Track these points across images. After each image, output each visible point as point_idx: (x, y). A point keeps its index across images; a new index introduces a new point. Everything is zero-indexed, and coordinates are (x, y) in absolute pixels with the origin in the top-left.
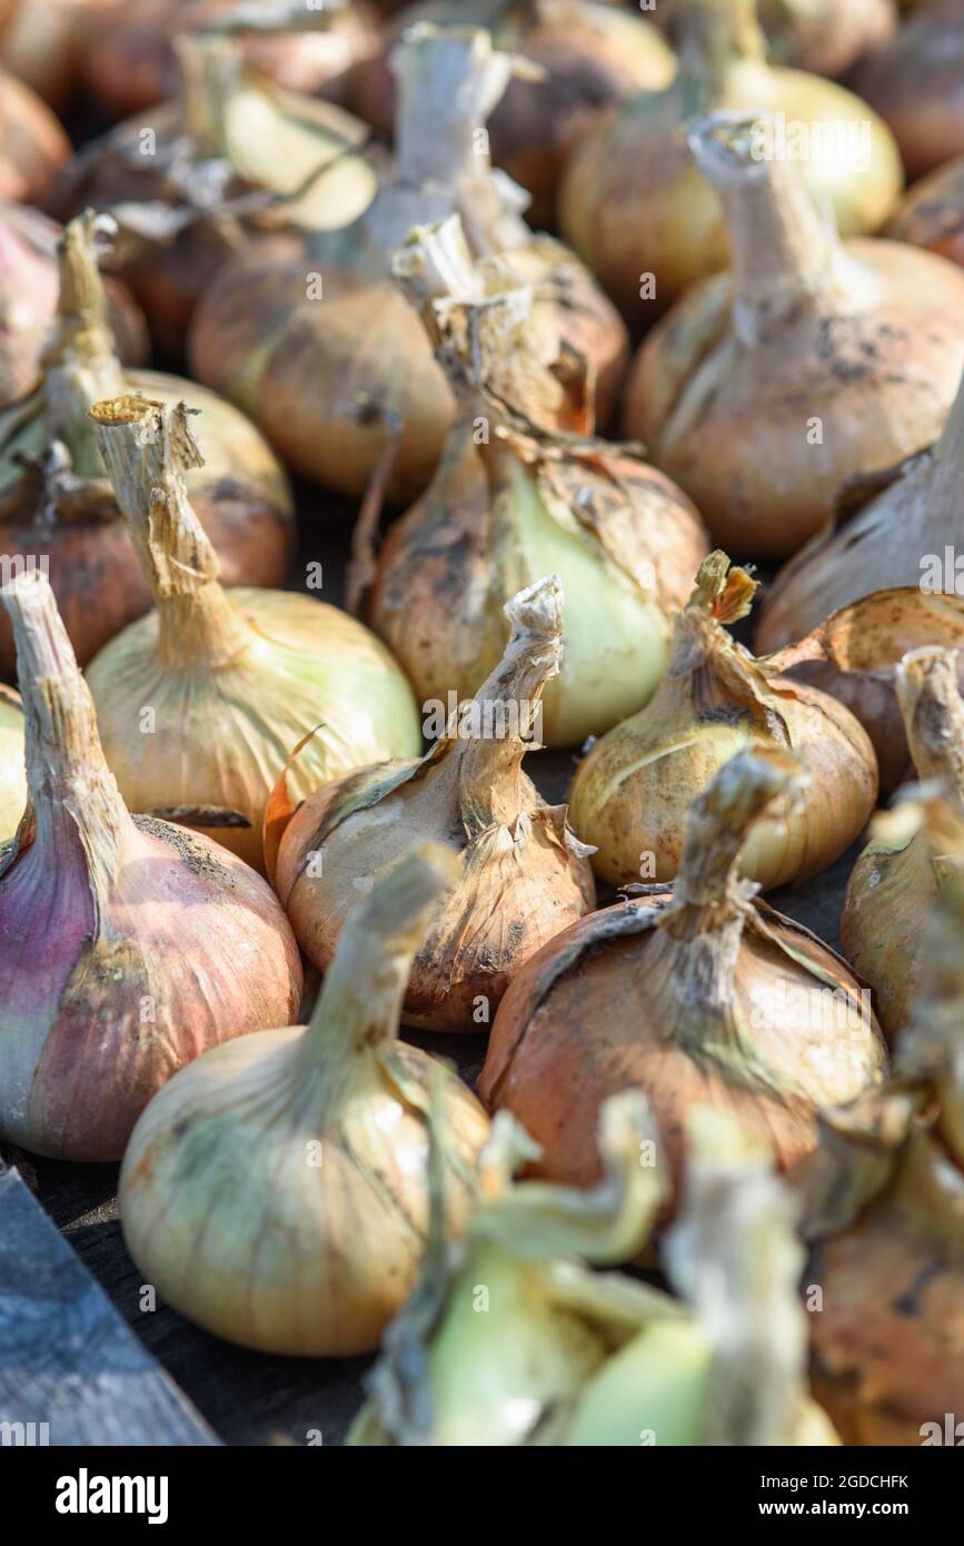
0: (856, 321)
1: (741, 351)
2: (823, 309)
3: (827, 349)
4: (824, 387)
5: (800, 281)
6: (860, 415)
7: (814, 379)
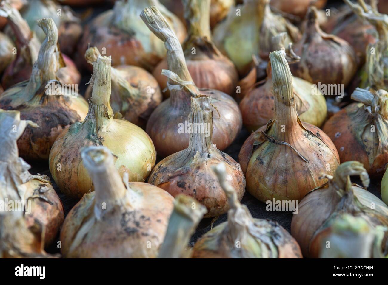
0: (134, 213)
1: (96, 221)
2: (123, 210)
3: (124, 223)
4: (122, 236)
5: (116, 201)
6: (133, 246)
7: (119, 234)
